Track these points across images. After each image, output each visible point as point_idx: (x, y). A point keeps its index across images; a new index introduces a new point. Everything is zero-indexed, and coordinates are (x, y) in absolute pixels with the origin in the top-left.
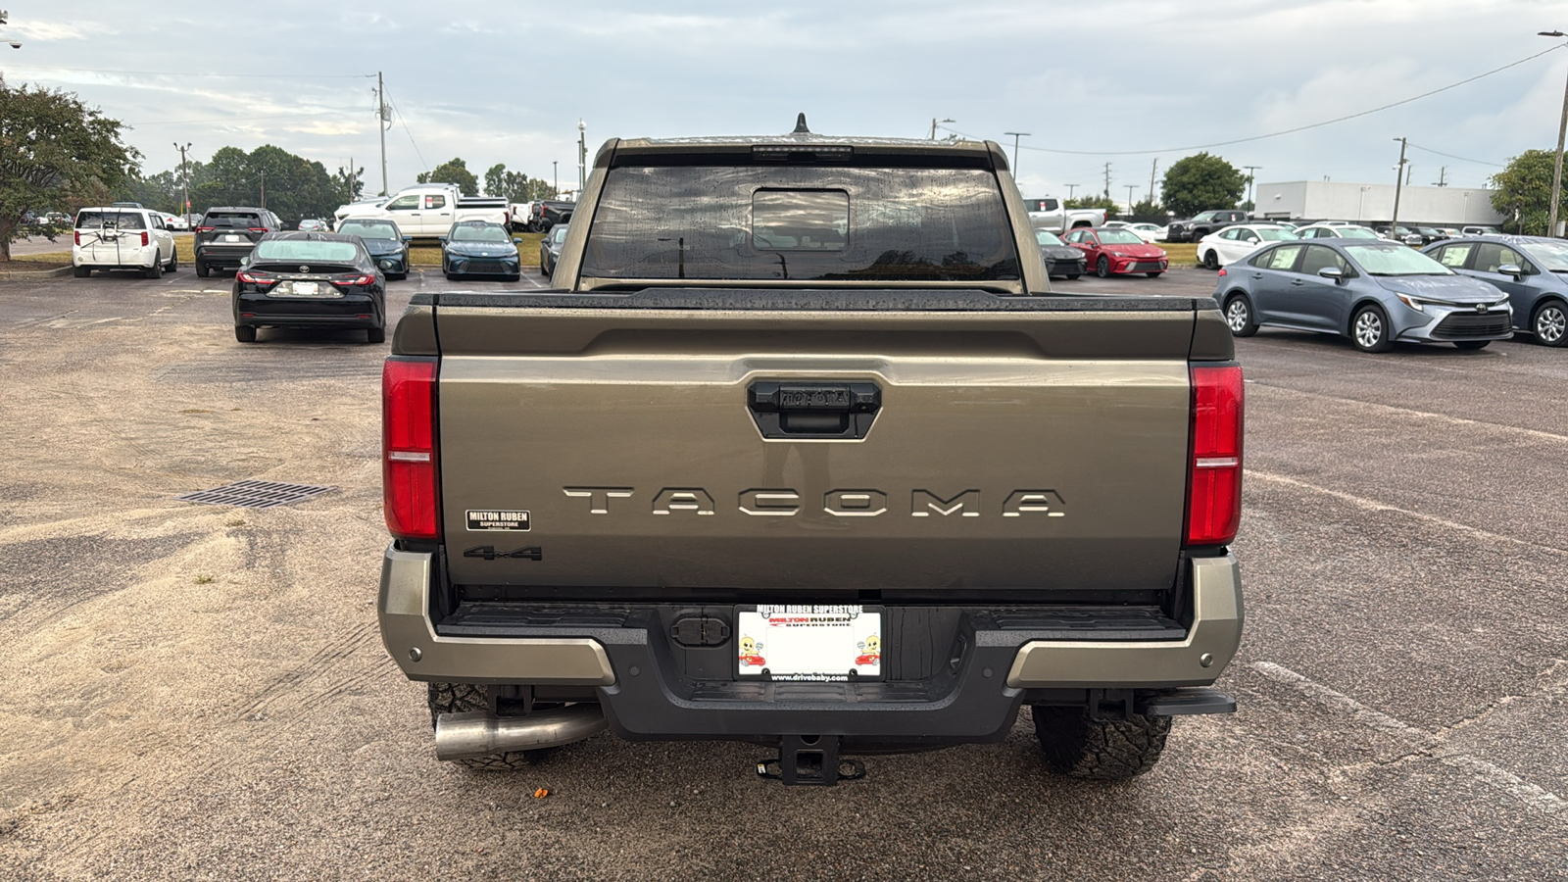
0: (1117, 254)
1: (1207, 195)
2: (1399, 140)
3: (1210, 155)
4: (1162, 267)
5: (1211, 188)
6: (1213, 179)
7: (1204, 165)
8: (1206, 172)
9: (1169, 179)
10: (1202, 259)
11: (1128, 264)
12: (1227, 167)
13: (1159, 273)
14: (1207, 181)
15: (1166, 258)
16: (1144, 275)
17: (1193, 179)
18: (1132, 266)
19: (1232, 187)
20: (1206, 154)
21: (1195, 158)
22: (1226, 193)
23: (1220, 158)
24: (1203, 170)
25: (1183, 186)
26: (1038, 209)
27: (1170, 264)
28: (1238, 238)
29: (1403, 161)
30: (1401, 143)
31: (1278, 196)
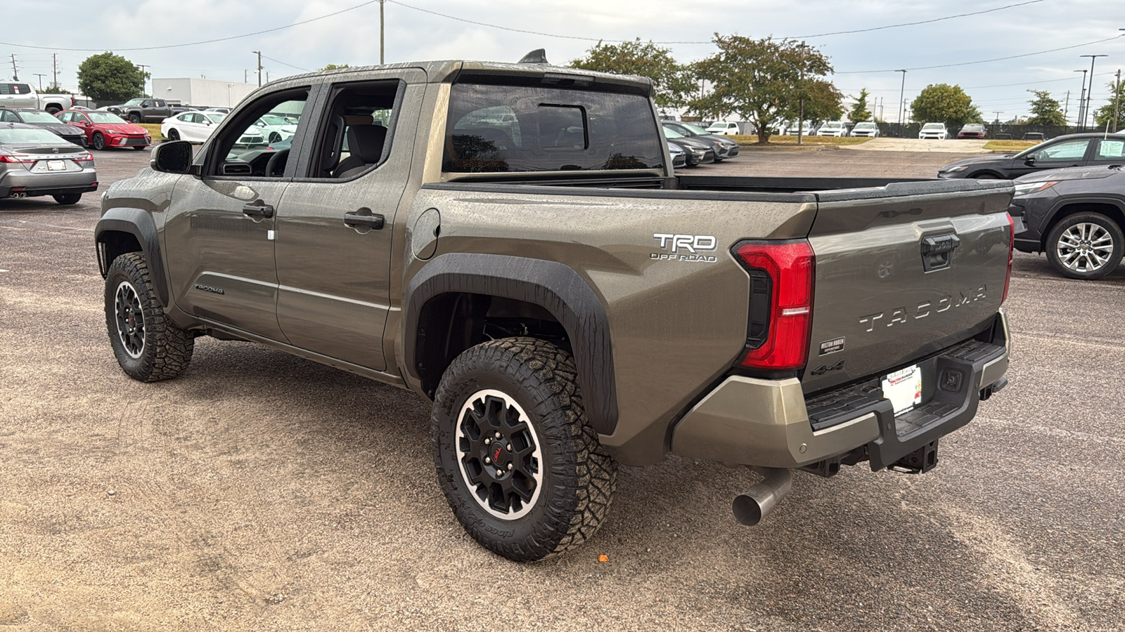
0: (110, 131)
1: (117, 85)
2: (256, 52)
3: (114, 55)
4: (147, 141)
5: (120, 80)
6: (120, 73)
7: (111, 62)
8: (114, 68)
9: (83, 71)
10: (166, 136)
11: (121, 139)
12: (129, 65)
13: (144, 147)
14: (115, 74)
15: (149, 135)
16: (132, 148)
17: (104, 73)
18: (124, 141)
19: (136, 80)
20: (111, 54)
21: (102, 56)
22: (132, 84)
23: (123, 57)
24: (111, 66)
25: (97, 78)
26: (13, 92)
27: (152, 139)
28: (193, 121)
29: (260, 68)
30: (258, 55)
31: (170, 88)
